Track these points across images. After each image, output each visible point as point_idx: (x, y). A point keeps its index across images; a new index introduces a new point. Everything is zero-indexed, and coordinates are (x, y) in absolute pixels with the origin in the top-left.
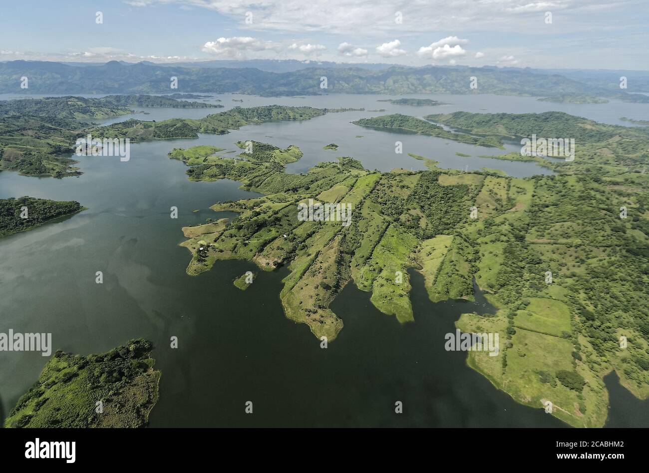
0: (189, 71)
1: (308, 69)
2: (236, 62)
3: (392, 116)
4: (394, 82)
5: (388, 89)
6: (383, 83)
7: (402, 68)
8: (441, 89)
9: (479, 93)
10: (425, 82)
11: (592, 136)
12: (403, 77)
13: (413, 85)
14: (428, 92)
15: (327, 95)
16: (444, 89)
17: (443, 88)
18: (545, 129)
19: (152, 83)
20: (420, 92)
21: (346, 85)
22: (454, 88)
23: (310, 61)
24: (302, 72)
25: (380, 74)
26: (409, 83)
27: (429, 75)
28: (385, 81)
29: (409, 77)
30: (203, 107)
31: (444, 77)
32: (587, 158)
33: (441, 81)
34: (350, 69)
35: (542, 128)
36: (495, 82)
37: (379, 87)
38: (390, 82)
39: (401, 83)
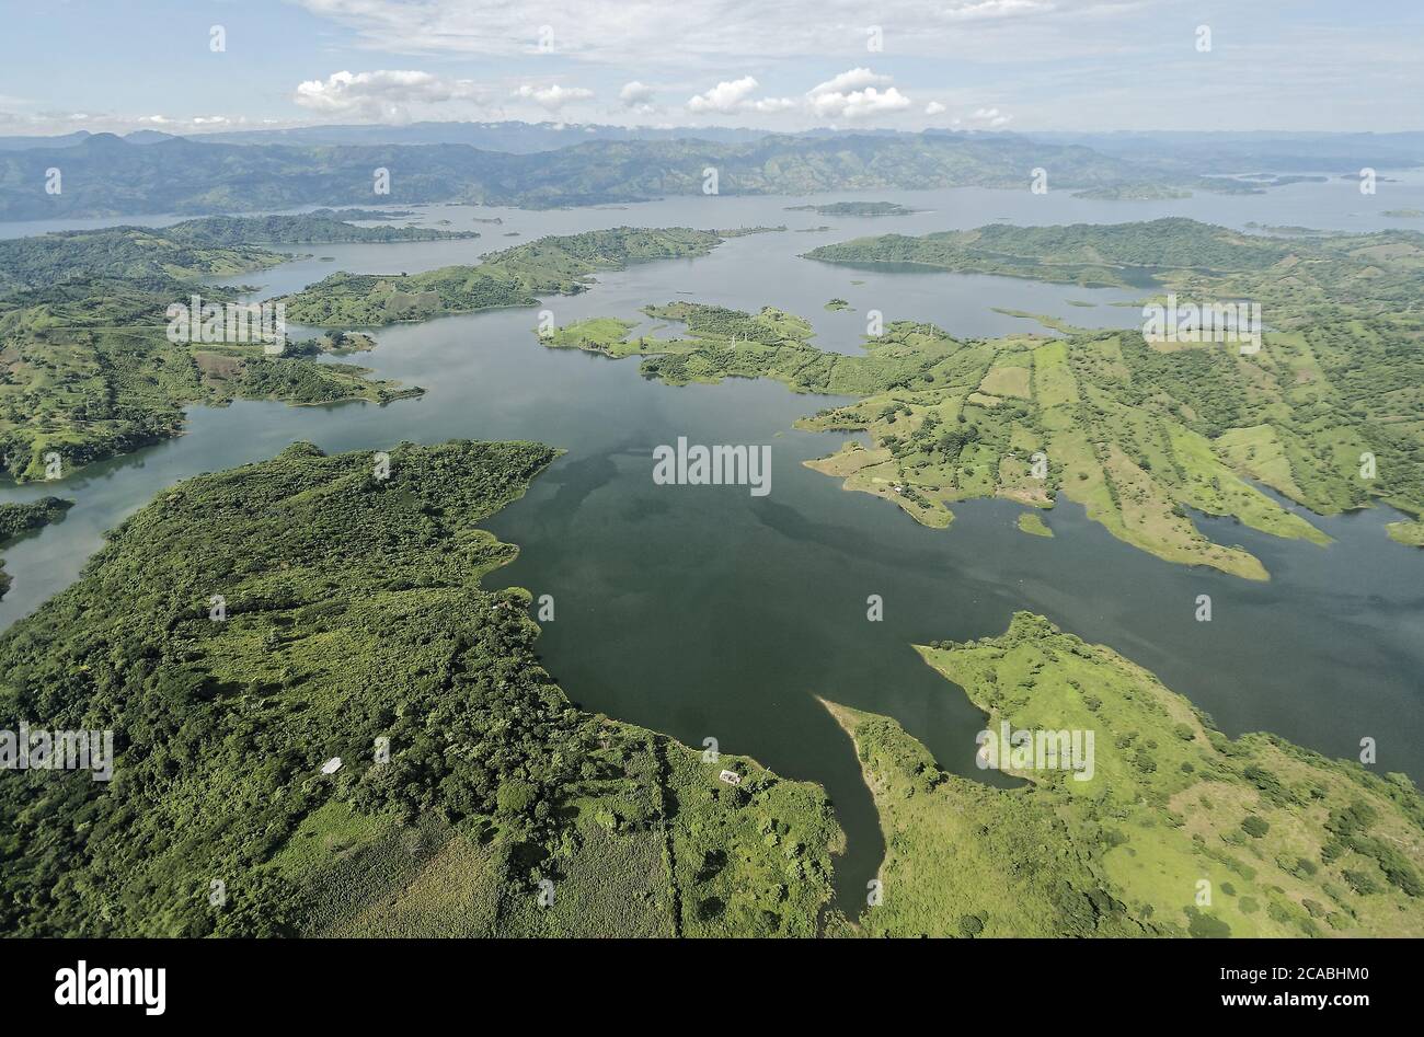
0: (305, 153)
1: (588, 144)
2: (389, 130)
3: (882, 240)
4: (783, 168)
5: (773, 183)
6: (758, 170)
7: (791, 138)
8: (877, 181)
9: (953, 186)
10: (842, 166)
11: (1249, 259)
12: (798, 156)
13: (821, 173)
14: (856, 187)
15: (661, 199)
16: (883, 180)
17: (881, 177)
18: (1167, 250)
19: (237, 187)
20: (840, 187)
21: (687, 178)
22: (900, 176)
23: (567, 125)
24: (577, 151)
25: (749, 152)
26: (812, 169)
27: (849, 152)
28: (762, 166)
29: (810, 155)
30: (433, 239)
31: (878, 155)
32: (1279, 295)
33: (873, 163)
34: (682, 142)
35: (1162, 249)
36: (973, 162)
37: (756, 181)
38: (772, 167)
39: (796, 169)
